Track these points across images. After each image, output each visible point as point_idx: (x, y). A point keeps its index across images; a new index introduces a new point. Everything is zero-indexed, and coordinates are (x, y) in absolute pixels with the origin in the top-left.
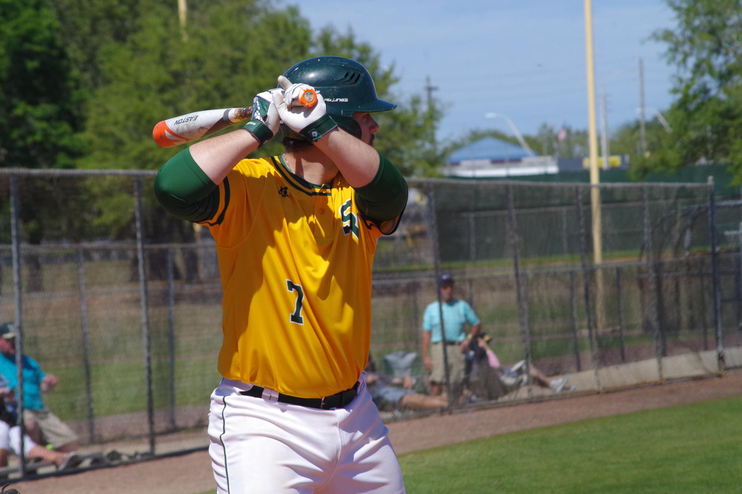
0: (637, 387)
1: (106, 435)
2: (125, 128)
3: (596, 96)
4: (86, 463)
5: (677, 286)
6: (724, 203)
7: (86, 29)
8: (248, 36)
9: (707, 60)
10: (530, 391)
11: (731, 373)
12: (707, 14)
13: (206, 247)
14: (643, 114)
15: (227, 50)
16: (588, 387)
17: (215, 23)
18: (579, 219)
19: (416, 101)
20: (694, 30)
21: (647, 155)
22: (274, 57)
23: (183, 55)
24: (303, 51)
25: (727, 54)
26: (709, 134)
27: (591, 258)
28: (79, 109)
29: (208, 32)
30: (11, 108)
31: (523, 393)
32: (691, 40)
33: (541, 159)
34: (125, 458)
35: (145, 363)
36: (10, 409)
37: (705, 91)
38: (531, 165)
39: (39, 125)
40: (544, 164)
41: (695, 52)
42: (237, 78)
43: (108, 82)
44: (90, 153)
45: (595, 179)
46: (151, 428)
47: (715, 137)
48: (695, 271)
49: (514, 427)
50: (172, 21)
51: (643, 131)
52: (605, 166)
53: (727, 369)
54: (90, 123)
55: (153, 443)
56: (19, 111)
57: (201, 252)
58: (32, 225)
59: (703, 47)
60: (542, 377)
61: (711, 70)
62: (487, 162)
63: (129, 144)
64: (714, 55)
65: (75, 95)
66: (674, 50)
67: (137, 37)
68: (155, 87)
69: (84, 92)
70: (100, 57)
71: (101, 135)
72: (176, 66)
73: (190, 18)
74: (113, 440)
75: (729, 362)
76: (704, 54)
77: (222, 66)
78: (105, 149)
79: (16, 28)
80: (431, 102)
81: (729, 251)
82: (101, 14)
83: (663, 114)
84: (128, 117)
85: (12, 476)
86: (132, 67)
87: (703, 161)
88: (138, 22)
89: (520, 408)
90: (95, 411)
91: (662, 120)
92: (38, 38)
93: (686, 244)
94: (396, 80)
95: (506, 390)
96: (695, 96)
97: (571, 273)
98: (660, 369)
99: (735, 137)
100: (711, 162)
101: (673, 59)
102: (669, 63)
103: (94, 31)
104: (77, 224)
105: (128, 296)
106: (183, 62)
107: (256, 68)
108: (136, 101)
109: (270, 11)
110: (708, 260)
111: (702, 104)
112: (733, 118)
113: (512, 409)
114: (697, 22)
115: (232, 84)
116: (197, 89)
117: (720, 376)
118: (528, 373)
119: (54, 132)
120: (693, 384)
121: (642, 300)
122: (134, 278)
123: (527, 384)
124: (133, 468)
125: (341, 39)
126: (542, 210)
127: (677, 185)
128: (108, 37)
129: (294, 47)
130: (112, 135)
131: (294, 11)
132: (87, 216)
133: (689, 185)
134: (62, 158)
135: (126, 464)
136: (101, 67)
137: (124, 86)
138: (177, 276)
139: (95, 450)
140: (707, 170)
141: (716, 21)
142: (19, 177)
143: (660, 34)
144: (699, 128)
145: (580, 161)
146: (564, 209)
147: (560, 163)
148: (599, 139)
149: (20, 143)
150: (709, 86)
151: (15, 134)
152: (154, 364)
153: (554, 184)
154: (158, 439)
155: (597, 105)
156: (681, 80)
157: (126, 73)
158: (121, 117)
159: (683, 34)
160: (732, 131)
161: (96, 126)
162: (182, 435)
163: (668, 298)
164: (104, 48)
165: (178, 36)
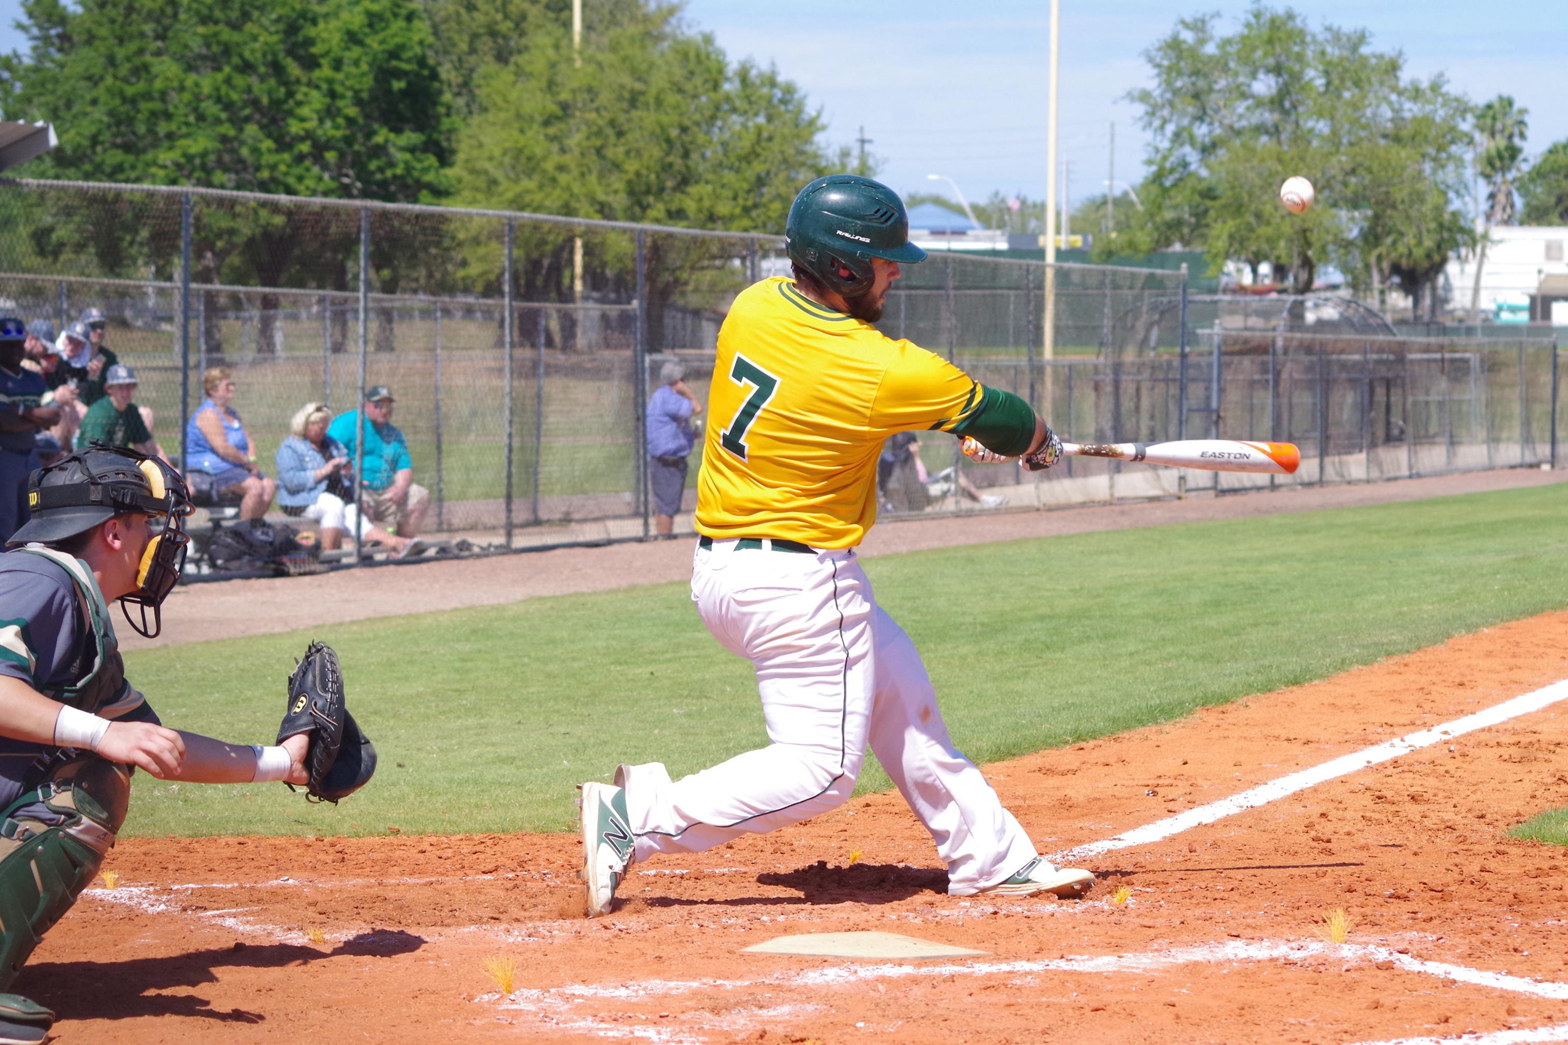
0: (1083, 505)
1: (456, 522)
2: (501, 165)
3: (1058, 164)
4: (431, 552)
5: (1138, 390)
6: (1199, 298)
7: (464, 46)
8: (652, 65)
9: (1188, 129)
10: (957, 502)
11: (1193, 494)
12: (1190, 75)
13: (586, 309)
14: (1111, 187)
15: (627, 81)
16: (1026, 502)
17: (614, 48)
18: (1029, 302)
19: (845, 154)
20: (1176, 92)
21: (1114, 235)
22: (680, 91)
23: (575, 84)
24: (716, 86)
25: (1211, 124)
26: (1186, 216)
27: (1041, 354)
28: (448, 140)
29: (606, 57)
30: (370, 134)
31: (950, 505)
32: (1171, 104)
33: (989, 233)
34: (476, 550)
35: (506, 440)
36: (347, 483)
37: (1185, 165)
38: (977, 239)
39: (401, 157)
40: (992, 239)
41: (1175, 118)
42: (635, 114)
43: (485, 110)
44: (458, 192)
45: (1050, 258)
46: (508, 517)
47: (1193, 220)
48: (1160, 375)
49: (936, 544)
50: (564, 43)
51: (1110, 207)
52: (1063, 246)
53: (1188, 491)
54: (460, 157)
55: (509, 535)
56: (379, 139)
57: (580, 316)
58: (386, 273)
59: (1184, 114)
60: (973, 490)
61: (1192, 140)
62: (926, 232)
63: (504, 184)
64: (1197, 124)
65: (446, 123)
66: (1152, 114)
67: (521, 59)
68: (539, 119)
69: (456, 120)
70: (477, 78)
71: (473, 171)
72: (565, 96)
73: (585, 40)
74: (464, 529)
75: (1191, 484)
76: (1185, 122)
77: (620, 98)
78: (477, 189)
79: (382, 42)
80: (863, 157)
81: (1201, 354)
82: (482, 31)
83: (1134, 189)
84: (505, 153)
85: (345, 561)
86: (514, 95)
87: (1177, 247)
88: (524, 41)
89: (944, 522)
90: (445, 493)
91: (1133, 196)
92: (408, 54)
93: (1152, 342)
94: (824, 128)
95: (930, 500)
96: (1172, 171)
97: (1015, 368)
98: (1112, 487)
99: (1216, 221)
100: (1187, 249)
101: (1150, 124)
102: (1144, 128)
103: (473, 51)
104: (438, 275)
105: (493, 364)
106: (573, 91)
107: (659, 102)
108: (515, 133)
109: (680, 37)
110: (1176, 363)
111: (1181, 179)
112: (1214, 198)
113: (935, 523)
114: (1179, 84)
115: (629, 120)
116: (587, 123)
117: (1179, 498)
118: (956, 481)
119: (418, 166)
120: (1147, 505)
121: (1097, 405)
122: (500, 344)
123: (955, 494)
124: (485, 561)
125: (761, 75)
126: (987, 292)
127: (1145, 271)
128: (489, 58)
129: (706, 81)
130: (486, 172)
131: (708, 39)
132: (450, 267)
133: (1159, 271)
134: (424, 194)
135: (478, 556)
136: (477, 92)
137: (503, 116)
138: (550, 343)
139: (442, 538)
140: (1181, 258)
141: (1201, 84)
142: (371, 211)
143: (1136, 94)
144: (1175, 207)
145: (1034, 237)
146: (1012, 292)
147: (1011, 239)
148: (1058, 214)
149: (378, 176)
150: (1188, 159)
151: (373, 165)
152: (516, 443)
153: (1001, 260)
154: (516, 531)
155: (1058, 173)
156: (1157, 150)
157: (506, 101)
158: (497, 152)
159: (1162, 96)
160: (1212, 213)
161: (467, 161)
162: (543, 529)
163: (1127, 404)
164: (482, 69)
165: (570, 60)
